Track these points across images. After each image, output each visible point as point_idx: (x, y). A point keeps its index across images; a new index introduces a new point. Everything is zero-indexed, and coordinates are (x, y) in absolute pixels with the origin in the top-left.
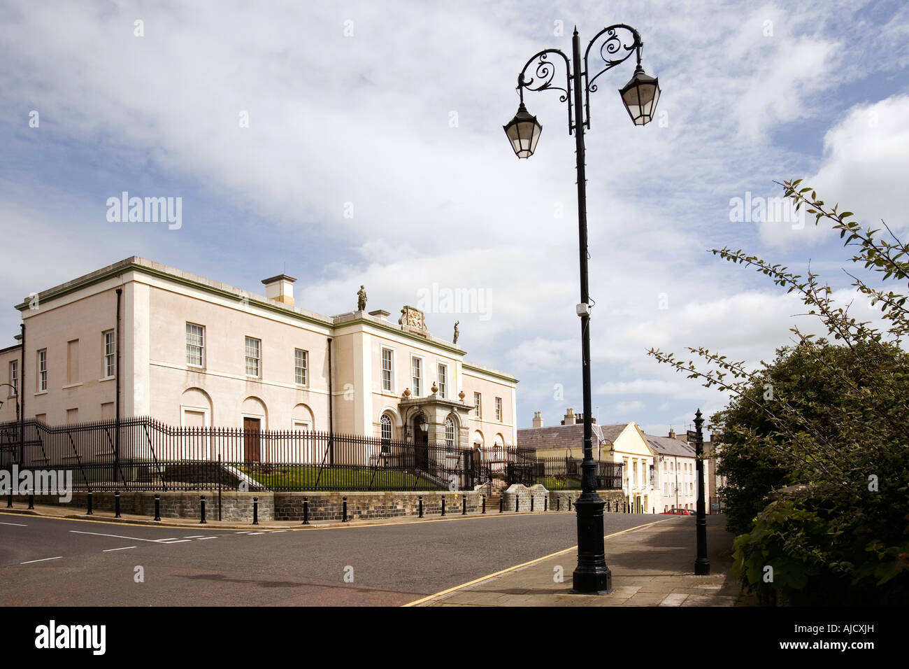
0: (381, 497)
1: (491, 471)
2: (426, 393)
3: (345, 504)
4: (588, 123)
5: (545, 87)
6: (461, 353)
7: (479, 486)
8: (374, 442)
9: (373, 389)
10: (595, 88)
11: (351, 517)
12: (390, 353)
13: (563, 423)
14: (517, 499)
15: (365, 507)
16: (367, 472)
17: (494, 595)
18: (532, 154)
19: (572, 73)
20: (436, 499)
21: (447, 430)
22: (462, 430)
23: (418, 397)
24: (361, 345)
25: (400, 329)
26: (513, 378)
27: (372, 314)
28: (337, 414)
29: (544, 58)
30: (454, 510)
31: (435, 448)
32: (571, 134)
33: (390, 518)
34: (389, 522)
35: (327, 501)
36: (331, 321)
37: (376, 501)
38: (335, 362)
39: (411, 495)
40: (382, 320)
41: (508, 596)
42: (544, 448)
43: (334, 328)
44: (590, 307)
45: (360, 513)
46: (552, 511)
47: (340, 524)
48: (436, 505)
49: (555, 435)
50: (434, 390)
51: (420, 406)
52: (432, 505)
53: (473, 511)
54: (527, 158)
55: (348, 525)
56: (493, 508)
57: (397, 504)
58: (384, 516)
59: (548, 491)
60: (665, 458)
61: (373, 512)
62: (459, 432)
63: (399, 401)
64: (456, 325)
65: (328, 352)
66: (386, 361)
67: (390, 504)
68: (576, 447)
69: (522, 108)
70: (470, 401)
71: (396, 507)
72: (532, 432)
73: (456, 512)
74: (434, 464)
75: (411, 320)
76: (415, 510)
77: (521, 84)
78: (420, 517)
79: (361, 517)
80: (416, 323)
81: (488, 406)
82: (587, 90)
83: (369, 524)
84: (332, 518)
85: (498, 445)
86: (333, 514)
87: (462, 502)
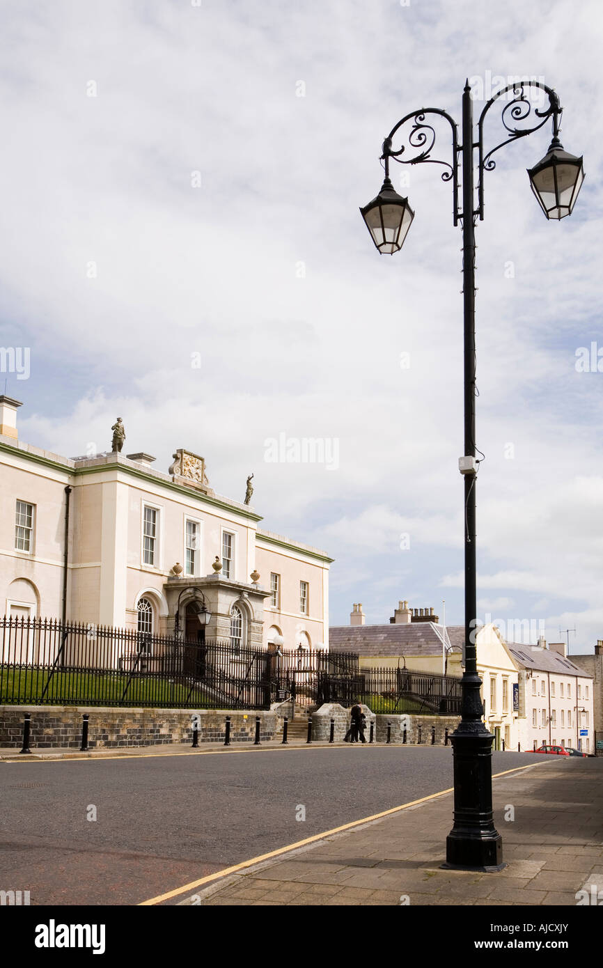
0: (138, 716)
1: (294, 683)
2: (204, 571)
3: (86, 725)
4: (480, 211)
5: (421, 159)
6: (256, 518)
7: (277, 705)
8: (127, 637)
9: (128, 562)
10: (493, 165)
11: (93, 744)
12: (154, 512)
13: (393, 620)
14: (332, 726)
15: (114, 729)
16: (115, 679)
17: (330, 868)
18: (399, 249)
19: (460, 143)
20: (217, 721)
21: (233, 623)
22: (253, 624)
23: (192, 576)
24: (114, 500)
25: (171, 481)
26: (325, 555)
27: (132, 457)
28: (73, 595)
29: (422, 119)
30: (243, 737)
31: (215, 647)
32: (456, 224)
33: (150, 747)
34: (150, 752)
35: (59, 720)
36: (71, 465)
37: (131, 721)
38: (75, 522)
39: (181, 715)
40: (144, 466)
41: (351, 869)
42: (367, 654)
43: (75, 473)
44: (477, 462)
45: (105, 738)
46: (380, 744)
47: (77, 754)
48: (216, 730)
49: (382, 636)
50: (217, 567)
51: (196, 589)
52: (211, 730)
53: (268, 739)
54: (392, 253)
55: (89, 756)
56: (297, 736)
57: (161, 726)
58: (141, 743)
59: (374, 715)
60: (535, 674)
61: (126, 737)
62: (250, 627)
63: (165, 581)
64: (249, 479)
65: (65, 506)
66: (149, 524)
67: (150, 726)
68: (411, 654)
69: (387, 186)
70: (265, 585)
71: (158, 731)
72: (350, 631)
73: (244, 740)
74: (212, 670)
75: (187, 469)
76: (185, 736)
77: (387, 153)
78: (194, 746)
79: (108, 744)
80: (194, 473)
81: (290, 592)
82: (481, 167)
83: (119, 755)
84: (65, 745)
85: (303, 647)
86: (67, 739)
87: (254, 725)
